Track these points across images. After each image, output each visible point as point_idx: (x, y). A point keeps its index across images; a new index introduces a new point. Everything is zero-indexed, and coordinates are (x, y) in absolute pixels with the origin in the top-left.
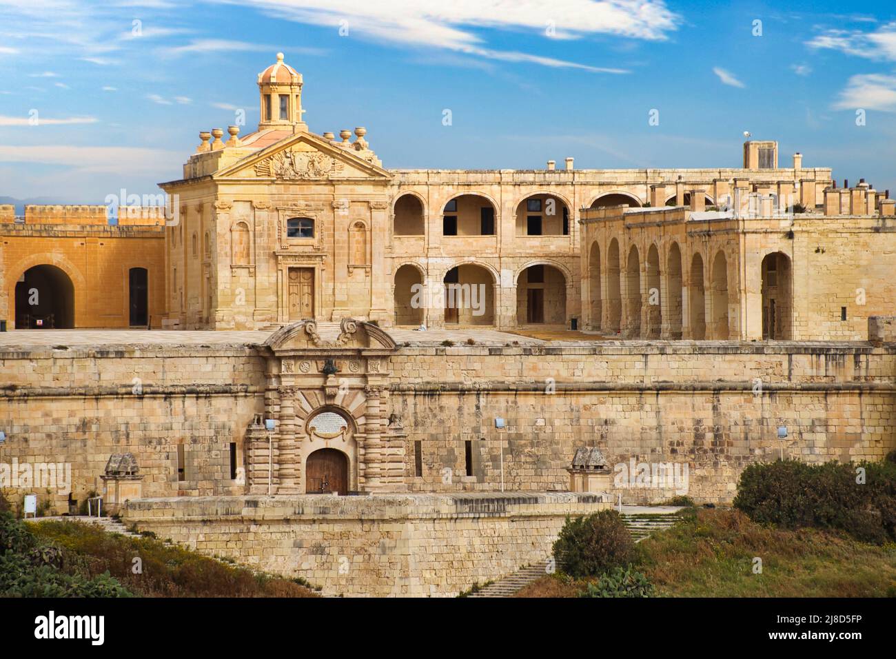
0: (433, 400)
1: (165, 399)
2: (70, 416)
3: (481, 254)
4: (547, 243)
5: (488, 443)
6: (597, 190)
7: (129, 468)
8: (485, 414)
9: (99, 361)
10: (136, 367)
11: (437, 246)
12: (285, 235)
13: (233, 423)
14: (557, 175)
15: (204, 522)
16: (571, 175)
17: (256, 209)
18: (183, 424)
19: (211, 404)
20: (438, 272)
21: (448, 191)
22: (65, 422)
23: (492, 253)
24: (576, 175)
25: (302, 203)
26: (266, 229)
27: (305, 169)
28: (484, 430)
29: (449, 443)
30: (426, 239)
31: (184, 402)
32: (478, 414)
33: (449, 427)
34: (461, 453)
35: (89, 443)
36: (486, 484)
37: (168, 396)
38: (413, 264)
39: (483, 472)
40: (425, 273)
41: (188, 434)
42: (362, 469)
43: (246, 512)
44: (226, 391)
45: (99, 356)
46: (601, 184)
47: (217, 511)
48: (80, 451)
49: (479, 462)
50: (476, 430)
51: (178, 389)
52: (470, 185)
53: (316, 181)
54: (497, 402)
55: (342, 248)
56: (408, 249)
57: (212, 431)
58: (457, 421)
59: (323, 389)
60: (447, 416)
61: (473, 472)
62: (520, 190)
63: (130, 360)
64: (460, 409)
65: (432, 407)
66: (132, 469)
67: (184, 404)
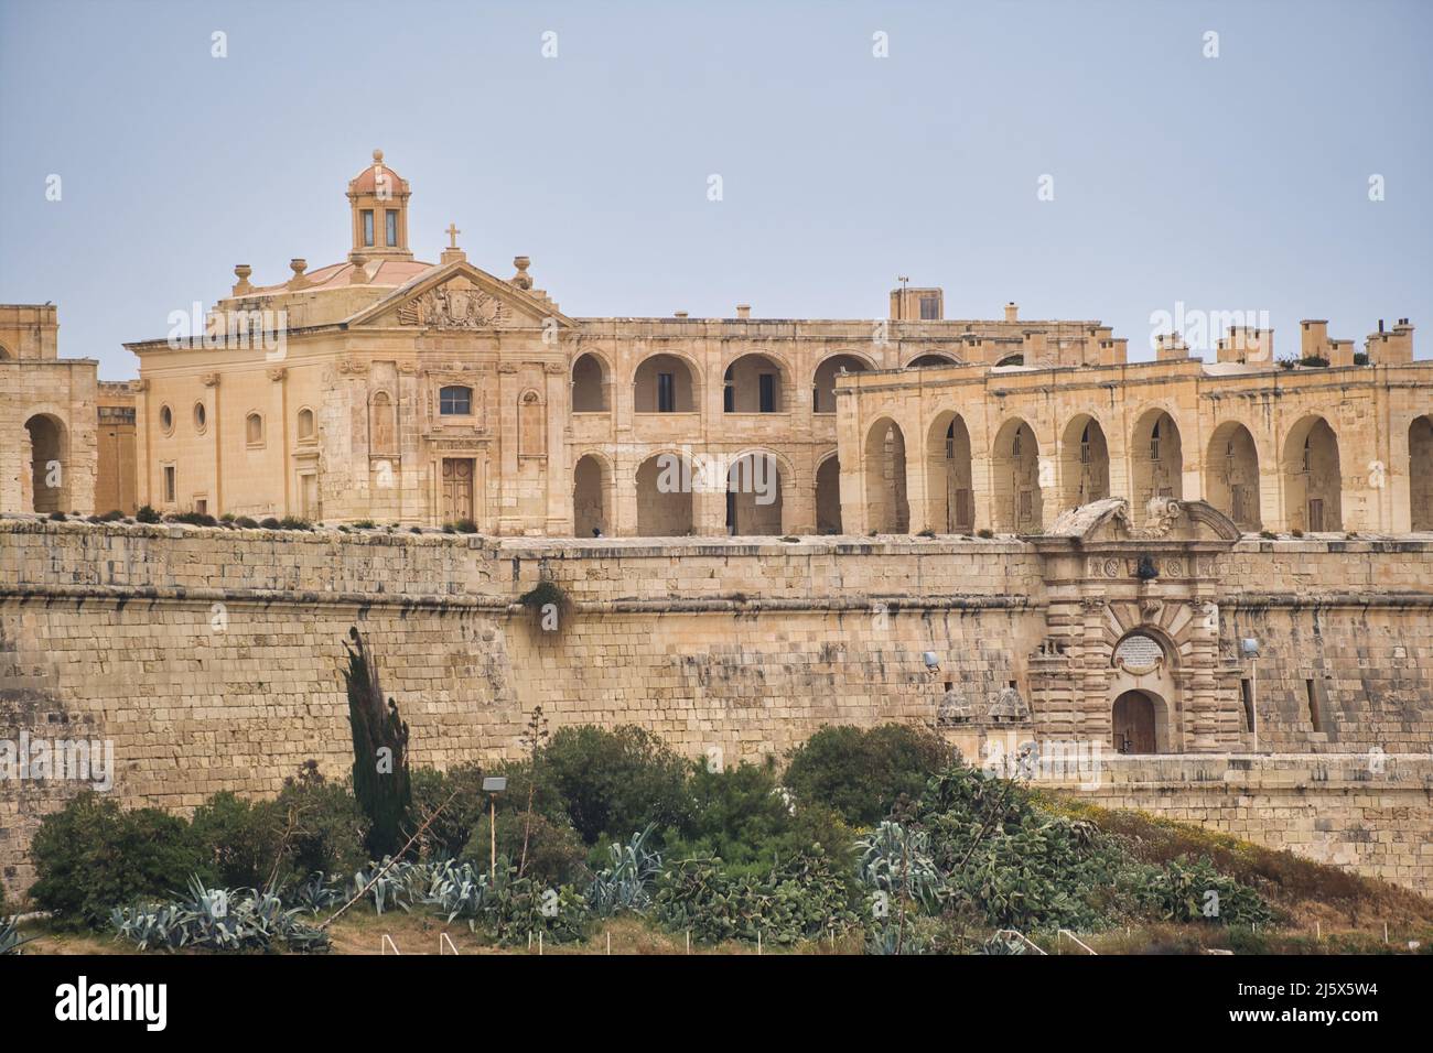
0: (1258, 620)
1: (923, 616)
2: (810, 640)
3: (683, 438)
4: (764, 424)
5: (1335, 682)
6: (823, 349)
7: (1016, 711)
8: (1327, 641)
9: (844, 560)
10: (886, 568)
11: (627, 427)
12: (437, 411)
13: (1009, 651)
14: (774, 327)
15: (1163, 790)
16: (791, 327)
17: (401, 374)
18: (948, 653)
19: (979, 624)
20: (630, 465)
21: (639, 349)
22: (804, 649)
23: (695, 438)
24: (798, 327)
25: (458, 365)
26: (414, 402)
27: (463, 315)
28: (1328, 664)
29: (1286, 683)
30: (613, 417)
31: (945, 620)
32: (1317, 641)
33: (1284, 659)
34: (1301, 696)
35: (838, 679)
36: (1341, 744)
37: (928, 611)
38: (598, 453)
39: (1335, 728)
40: (612, 466)
41: (955, 667)
42: (1187, 721)
43: (1232, 777)
44: (1001, 605)
45: (841, 552)
46: (828, 341)
47: (1183, 774)
48: (827, 692)
49: (1328, 710)
50: (1318, 664)
51: (942, 601)
52: (667, 340)
53: (478, 332)
54: (1340, 622)
55: (510, 430)
56: (590, 428)
57: (985, 663)
58: (1292, 651)
59: (1139, 600)
60: (1278, 643)
61: (1322, 725)
62: (729, 348)
63: (878, 558)
64: (1294, 632)
65: (1258, 629)
66: (1019, 712)
67: (946, 623)
